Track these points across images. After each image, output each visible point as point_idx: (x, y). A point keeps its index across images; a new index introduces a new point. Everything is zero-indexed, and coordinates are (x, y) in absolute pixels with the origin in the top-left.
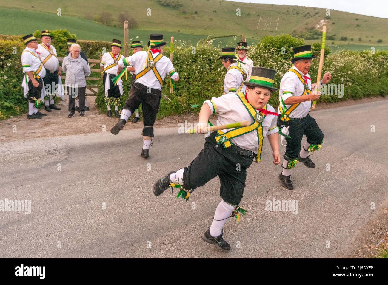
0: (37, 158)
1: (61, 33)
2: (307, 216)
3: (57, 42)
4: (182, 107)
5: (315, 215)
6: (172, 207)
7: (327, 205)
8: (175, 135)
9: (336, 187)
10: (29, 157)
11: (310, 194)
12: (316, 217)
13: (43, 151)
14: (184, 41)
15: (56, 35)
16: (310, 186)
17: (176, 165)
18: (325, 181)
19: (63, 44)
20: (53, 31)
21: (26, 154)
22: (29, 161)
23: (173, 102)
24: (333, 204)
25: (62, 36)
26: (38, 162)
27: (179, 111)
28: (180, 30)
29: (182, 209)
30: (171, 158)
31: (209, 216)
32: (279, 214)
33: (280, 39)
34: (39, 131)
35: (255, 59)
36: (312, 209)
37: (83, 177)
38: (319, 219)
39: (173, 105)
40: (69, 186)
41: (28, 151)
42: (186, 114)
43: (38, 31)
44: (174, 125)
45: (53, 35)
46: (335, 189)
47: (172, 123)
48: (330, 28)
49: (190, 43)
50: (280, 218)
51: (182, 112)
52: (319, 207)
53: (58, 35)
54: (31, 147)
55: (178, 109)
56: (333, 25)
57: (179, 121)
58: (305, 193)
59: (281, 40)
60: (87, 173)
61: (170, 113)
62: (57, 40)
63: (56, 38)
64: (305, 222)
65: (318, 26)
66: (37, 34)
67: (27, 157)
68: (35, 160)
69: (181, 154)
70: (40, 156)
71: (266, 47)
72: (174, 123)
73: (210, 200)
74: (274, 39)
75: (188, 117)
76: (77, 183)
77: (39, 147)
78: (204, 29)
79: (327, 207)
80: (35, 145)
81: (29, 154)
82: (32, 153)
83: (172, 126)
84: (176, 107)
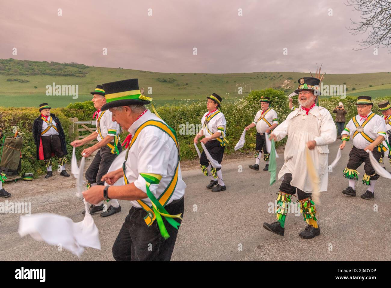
0: (72, 206)
1: (89, 104)
2: (346, 246)
3: (86, 110)
4: (192, 153)
5: (353, 244)
6: (207, 246)
7: (360, 233)
8: (191, 177)
9: (359, 214)
10: (66, 206)
11: (337, 223)
12: (355, 246)
13: (78, 199)
14: (188, 100)
15: (85, 105)
16: (333, 215)
17: (200, 203)
18: (345, 209)
19: (91, 111)
20: (83, 103)
21: (63, 203)
22: (66, 209)
23: (184, 149)
24: (365, 231)
25: (90, 106)
26: (74, 209)
27: (190, 156)
28: (175, 98)
29: (218, 247)
30: (193, 197)
31: (248, 253)
32: (317, 246)
33: (264, 92)
34: (73, 182)
35: (248, 109)
36: (347, 238)
37: (116, 221)
38: (359, 248)
39: (184, 151)
40: (105, 230)
41: (64, 200)
42: (195, 159)
43: (71, 103)
44: (187, 169)
45: (82, 105)
46: (359, 216)
47: (185, 167)
48: (293, 86)
49: (193, 101)
50: (320, 250)
51: (192, 157)
52: (353, 236)
53: (87, 105)
54: (67, 196)
55: (188, 155)
56: (296, 83)
57: (190, 165)
58: (333, 222)
59: (266, 93)
60: (120, 216)
61: (182, 159)
62: (86, 109)
63: (85, 108)
64: (347, 253)
65: (283, 85)
66: (71, 106)
67: (64, 205)
68: (71, 208)
69: (201, 193)
70: (75, 204)
71: (254, 99)
72: (186, 167)
73: (242, 236)
74: (259, 92)
75: (197, 161)
76: (112, 227)
77: (74, 196)
78: (194, 96)
79: (361, 234)
80: (70, 194)
81: (65, 202)
82: (68, 201)
83: (185, 170)
84: (186, 153)
